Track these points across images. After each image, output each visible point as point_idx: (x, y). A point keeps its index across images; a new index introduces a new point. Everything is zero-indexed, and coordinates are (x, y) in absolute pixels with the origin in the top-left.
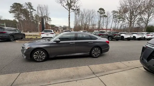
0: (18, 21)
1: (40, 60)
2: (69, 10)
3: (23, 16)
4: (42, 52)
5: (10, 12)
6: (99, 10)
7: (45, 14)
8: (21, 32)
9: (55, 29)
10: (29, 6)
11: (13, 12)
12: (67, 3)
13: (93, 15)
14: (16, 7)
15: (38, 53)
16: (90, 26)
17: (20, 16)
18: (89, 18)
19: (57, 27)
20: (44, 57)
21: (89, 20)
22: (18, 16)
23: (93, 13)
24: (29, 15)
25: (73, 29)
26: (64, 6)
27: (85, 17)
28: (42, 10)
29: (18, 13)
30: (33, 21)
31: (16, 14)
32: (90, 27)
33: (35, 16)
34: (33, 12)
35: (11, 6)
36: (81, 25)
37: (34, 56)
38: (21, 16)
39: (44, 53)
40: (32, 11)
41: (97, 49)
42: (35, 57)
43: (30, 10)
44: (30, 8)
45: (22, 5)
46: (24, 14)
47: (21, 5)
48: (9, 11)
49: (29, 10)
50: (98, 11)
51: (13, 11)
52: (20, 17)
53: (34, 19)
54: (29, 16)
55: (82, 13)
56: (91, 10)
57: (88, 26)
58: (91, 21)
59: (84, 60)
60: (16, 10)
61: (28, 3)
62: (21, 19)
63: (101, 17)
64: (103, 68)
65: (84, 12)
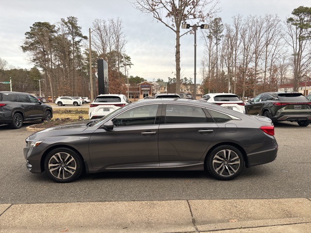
0: (43, 71)
1: (64, 178)
2: (175, 29)
3: (55, 55)
4: (69, 155)
5: (25, 49)
6: (293, 13)
7: (113, 48)
8: (42, 104)
9: (142, 91)
10: (71, 28)
11: (31, 49)
12: (170, 9)
13: (270, 36)
14: (38, 34)
15: (58, 158)
16: (260, 75)
17: (47, 57)
18: (257, 47)
19: (147, 84)
20: (73, 170)
21: (255, 52)
22: (41, 57)
23: (270, 27)
24: (70, 52)
25: (199, 87)
26: (160, 20)
27: (242, 44)
28: (104, 35)
29: (43, 49)
30: (80, 70)
31: (38, 53)
32: (260, 78)
33: (86, 53)
34: (80, 44)
35: (27, 33)
36: (226, 73)
37: (50, 165)
38: (49, 57)
39: (73, 159)
40: (79, 42)
41: (230, 151)
42: (51, 167)
43: (73, 39)
44: (72, 34)
45: (55, 26)
46: (57, 50)
47: (50, 26)
48: (22, 47)
49: (70, 38)
50: (291, 20)
51: (32, 44)
52: (48, 60)
53: (82, 64)
54: (69, 55)
55: (229, 30)
56: (263, 17)
57: (251, 75)
58: (263, 57)
59: (185, 186)
60: (38, 42)
61: (67, 21)
62: (50, 66)
63: (301, 38)
64: (234, 210)
65: (237, 28)
